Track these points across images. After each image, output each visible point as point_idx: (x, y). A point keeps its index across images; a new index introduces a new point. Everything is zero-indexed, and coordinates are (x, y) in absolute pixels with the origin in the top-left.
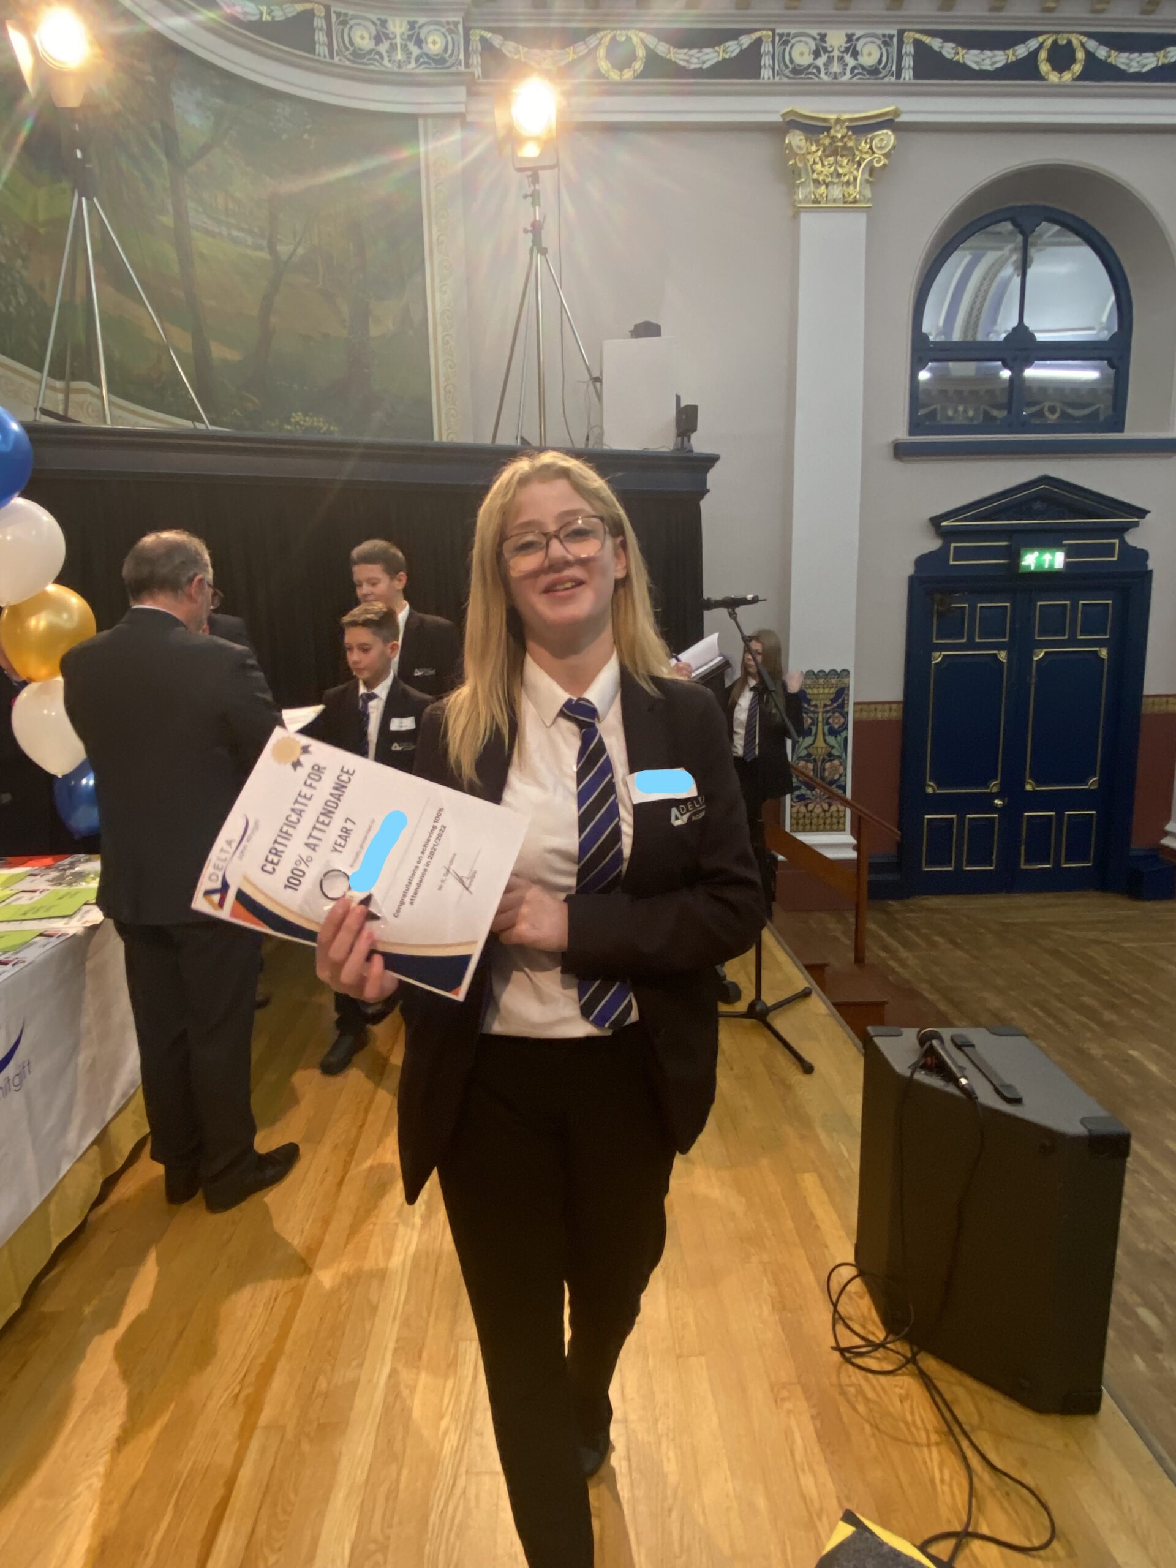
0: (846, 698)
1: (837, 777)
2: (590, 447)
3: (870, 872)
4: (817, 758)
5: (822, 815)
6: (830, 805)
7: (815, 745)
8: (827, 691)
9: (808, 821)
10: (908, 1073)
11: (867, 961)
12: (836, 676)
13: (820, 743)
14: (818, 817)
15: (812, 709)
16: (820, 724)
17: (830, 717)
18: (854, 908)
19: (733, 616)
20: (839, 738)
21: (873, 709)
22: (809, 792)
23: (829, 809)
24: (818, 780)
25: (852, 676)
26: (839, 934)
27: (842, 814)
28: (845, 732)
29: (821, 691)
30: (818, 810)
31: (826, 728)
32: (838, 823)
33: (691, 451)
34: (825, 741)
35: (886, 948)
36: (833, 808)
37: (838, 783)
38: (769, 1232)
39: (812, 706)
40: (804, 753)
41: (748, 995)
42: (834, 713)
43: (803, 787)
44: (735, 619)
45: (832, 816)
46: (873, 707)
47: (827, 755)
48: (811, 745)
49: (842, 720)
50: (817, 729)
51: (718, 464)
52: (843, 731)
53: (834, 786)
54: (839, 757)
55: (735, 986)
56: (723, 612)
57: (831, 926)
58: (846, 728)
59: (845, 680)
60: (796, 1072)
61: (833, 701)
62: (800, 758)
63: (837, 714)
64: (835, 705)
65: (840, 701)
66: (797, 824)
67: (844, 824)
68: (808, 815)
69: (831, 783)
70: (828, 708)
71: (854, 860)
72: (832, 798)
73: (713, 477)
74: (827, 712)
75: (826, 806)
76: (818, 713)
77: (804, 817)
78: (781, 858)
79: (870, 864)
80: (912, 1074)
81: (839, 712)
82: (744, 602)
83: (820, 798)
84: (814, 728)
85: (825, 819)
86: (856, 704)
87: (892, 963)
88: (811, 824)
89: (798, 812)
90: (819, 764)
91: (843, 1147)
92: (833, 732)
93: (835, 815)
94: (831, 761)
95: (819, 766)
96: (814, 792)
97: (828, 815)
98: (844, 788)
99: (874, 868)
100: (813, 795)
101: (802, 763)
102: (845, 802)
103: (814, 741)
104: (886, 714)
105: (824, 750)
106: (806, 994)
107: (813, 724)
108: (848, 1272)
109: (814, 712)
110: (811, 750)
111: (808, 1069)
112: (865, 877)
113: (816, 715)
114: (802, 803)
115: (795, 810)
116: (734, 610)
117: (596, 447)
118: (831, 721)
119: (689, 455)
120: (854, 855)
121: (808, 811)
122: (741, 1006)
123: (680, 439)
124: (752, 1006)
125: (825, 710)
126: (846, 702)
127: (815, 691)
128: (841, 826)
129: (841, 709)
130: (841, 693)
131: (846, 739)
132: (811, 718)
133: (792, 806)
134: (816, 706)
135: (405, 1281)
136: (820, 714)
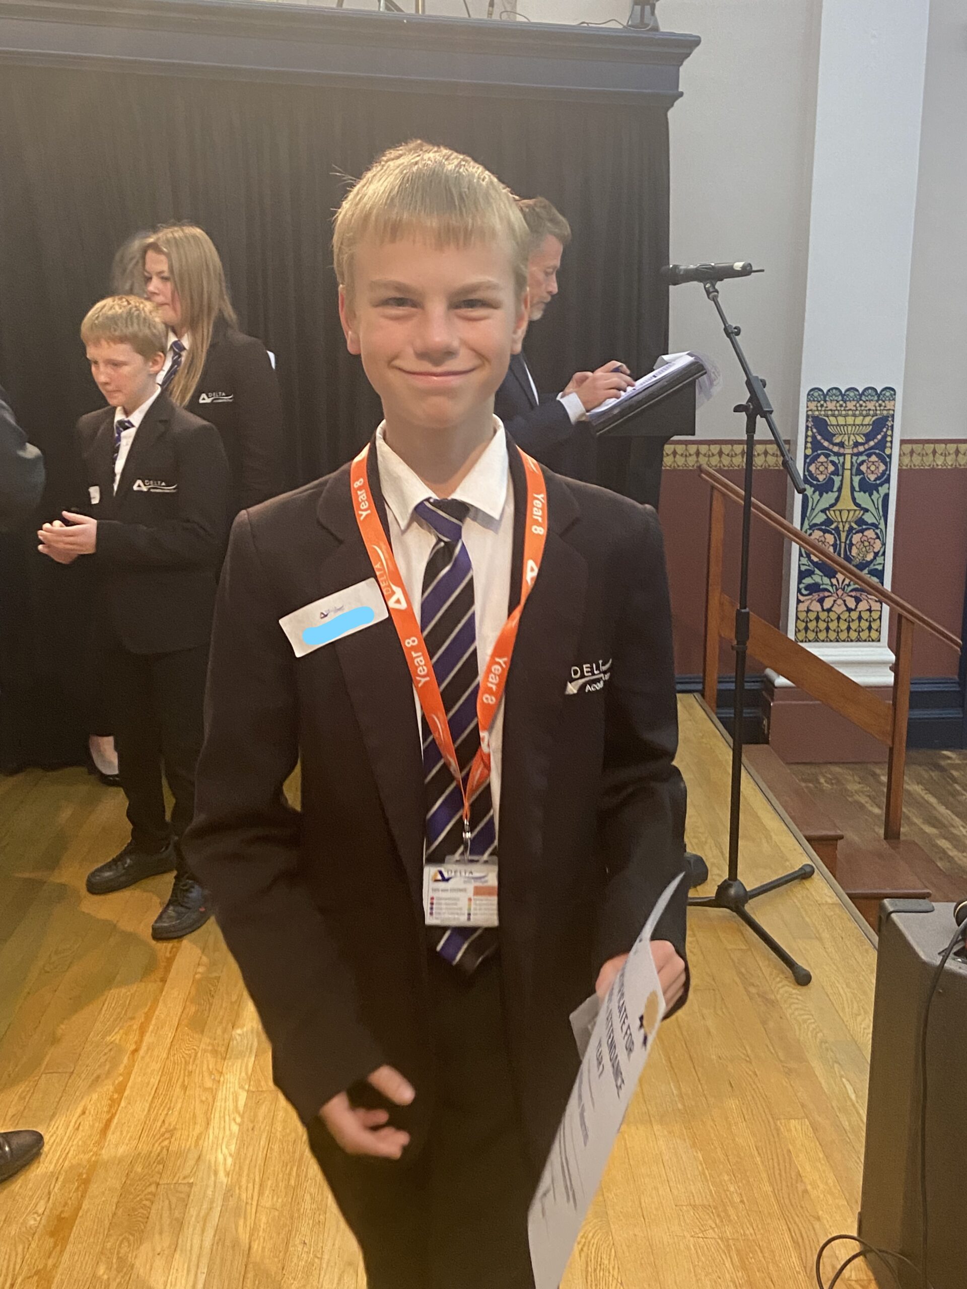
0: (889, 433)
1: (870, 557)
2: (495, 17)
3: (911, 707)
4: (841, 526)
5: (845, 616)
6: (858, 600)
7: (838, 507)
8: (859, 420)
9: (822, 625)
10: (937, 961)
11: (902, 838)
12: (876, 398)
13: (846, 503)
14: (839, 618)
15: (836, 449)
16: (847, 473)
17: (863, 462)
18: (887, 760)
19: (712, 294)
20: (875, 495)
21: (930, 451)
22: (826, 580)
23: (856, 607)
24: (841, 560)
25: (899, 396)
26: (863, 799)
27: (875, 615)
28: (886, 485)
29: (850, 420)
30: (839, 609)
31: (857, 479)
32: (870, 628)
33: (656, 29)
34: (854, 499)
35: (934, 821)
36: (863, 606)
37: (872, 567)
38: (737, 1199)
39: (836, 444)
40: (821, 518)
41: (718, 874)
42: (869, 456)
43: (817, 571)
44: (715, 300)
45: (860, 618)
46: (929, 448)
47: (856, 523)
48: (832, 506)
49: (882, 467)
50: (842, 481)
51: (697, 51)
52: (881, 485)
53: (866, 571)
54: (875, 526)
55: (700, 861)
56: (697, 287)
57: (853, 787)
58: (888, 481)
59: (889, 405)
60: (785, 982)
61: (869, 437)
62: (813, 527)
63: (874, 458)
64: (872, 443)
65: (879, 437)
66: (806, 629)
67: (879, 631)
68: (823, 615)
69: (862, 566)
70: (861, 449)
71: (887, 687)
72: (862, 590)
73: (688, 71)
74: (859, 454)
75: (851, 603)
76: (844, 455)
77: (817, 619)
78: (781, 681)
79: (911, 693)
80: (944, 961)
81: (878, 455)
82: (729, 273)
83: (843, 590)
84: (837, 479)
85: (849, 621)
86: (903, 442)
87: (943, 843)
88: (828, 629)
89: (808, 611)
90: (843, 535)
91: (849, 1087)
92: (867, 487)
93: (865, 615)
94: (862, 531)
95: (843, 539)
96: (834, 581)
97: (854, 615)
98: (880, 574)
99: (917, 700)
100: (832, 585)
101: (817, 534)
102: (883, 597)
103: (837, 499)
104: (950, 460)
105: (852, 513)
106: (805, 874)
107: (836, 473)
108: (846, 1249)
109: (837, 454)
110: (831, 514)
111: (803, 979)
112: (905, 714)
113: (841, 459)
114: (816, 596)
115: (803, 607)
116: (713, 286)
117: (505, 17)
118: (863, 468)
119: (651, 35)
120: (888, 678)
121: (823, 610)
122: (709, 890)
123: (638, 8)
124: (723, 889)
125: (855, 450)
126: (889, 439)
127: (841, 421)
128: (874, 634)
129: (881, 450)
130: (882, 424)
131: (887, 496)
132: (833, 463)
133: (799, 601)
134: (841, 445)
135: (205, 1261)
136: (848, 457)
